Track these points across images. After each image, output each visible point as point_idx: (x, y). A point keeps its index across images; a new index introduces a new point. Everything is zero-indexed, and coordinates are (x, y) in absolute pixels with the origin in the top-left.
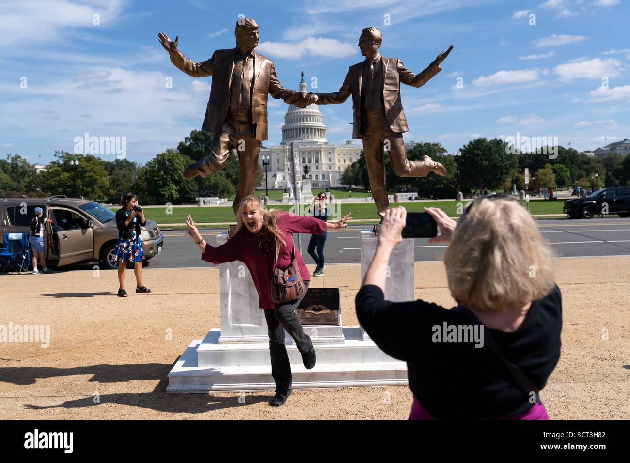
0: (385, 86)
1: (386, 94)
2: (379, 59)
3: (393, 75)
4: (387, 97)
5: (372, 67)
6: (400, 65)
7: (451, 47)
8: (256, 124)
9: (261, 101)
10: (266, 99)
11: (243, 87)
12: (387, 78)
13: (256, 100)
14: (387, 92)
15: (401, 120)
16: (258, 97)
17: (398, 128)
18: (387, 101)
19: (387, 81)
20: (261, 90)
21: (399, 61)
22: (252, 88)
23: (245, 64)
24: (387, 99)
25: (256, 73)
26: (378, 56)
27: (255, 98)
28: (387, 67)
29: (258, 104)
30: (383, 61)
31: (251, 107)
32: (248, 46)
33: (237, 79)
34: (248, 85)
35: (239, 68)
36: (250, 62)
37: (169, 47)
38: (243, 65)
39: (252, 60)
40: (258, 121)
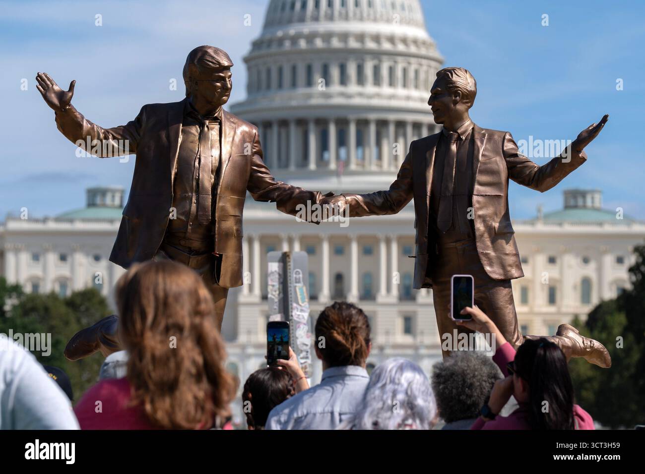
0: (477, 187)
1: (478, 202)
2: (470, 131)
3: (494, 167)
4: (480, 208)
5: (454, 147)
6: (508, 146)
7: (605, 119)
8: (221, 256)
9: (231, 211)
10: (240, 206)
11: (198, 184)
12: (482, 172)
13: (223, 209)
14: (480, 199)
15: (507, 254)
16: (226, 203)
17: (501, 271)
18: (480, 216)
19: (480, 178)
20: (232, 189)
21: (508, 137)
22: (215, 187)
23: (202, 136)
24: (480, 213)
25: (225, 157)
26: (467, 126)
27: (220, 204)
28: (483, 148)
29: (225, 217)
30: (477, 136)
31: (213, 222)
32: (209, 102)
33: (187, 166)
34: (207, 180)
35: (191, 145)
36: (214, 134)
37: (56, 101)
38: (200, 139)
39: (217, 127)
40: (224, 249)
